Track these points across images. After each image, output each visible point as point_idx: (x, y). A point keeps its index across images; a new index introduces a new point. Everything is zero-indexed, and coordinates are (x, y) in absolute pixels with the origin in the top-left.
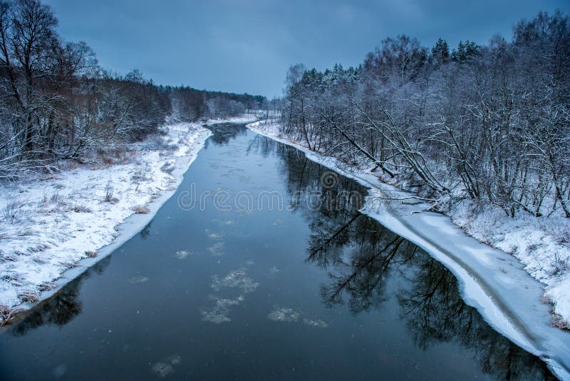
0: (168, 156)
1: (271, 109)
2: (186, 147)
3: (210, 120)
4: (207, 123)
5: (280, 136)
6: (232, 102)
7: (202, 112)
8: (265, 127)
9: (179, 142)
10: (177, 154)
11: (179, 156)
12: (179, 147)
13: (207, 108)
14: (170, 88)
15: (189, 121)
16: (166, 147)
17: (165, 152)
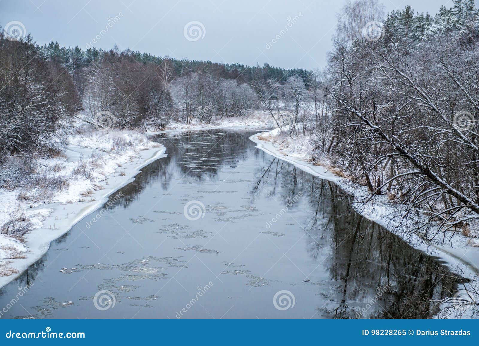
0: (38, 200)
1: (304, 99)
2: (88, 182)
3: (173, 125)
4: (166, 131)
5: (314, 160)
6: (229, 84)
7: (155, 107)
8: (289, 139)
9: (76, 172)
10: (61, 196)
11: (64, 201)
12: (71, 182)
13: (168, 97)
14: (96, 53)
15: (120, 126)
16: (39, 183)
17: (34, 192)
